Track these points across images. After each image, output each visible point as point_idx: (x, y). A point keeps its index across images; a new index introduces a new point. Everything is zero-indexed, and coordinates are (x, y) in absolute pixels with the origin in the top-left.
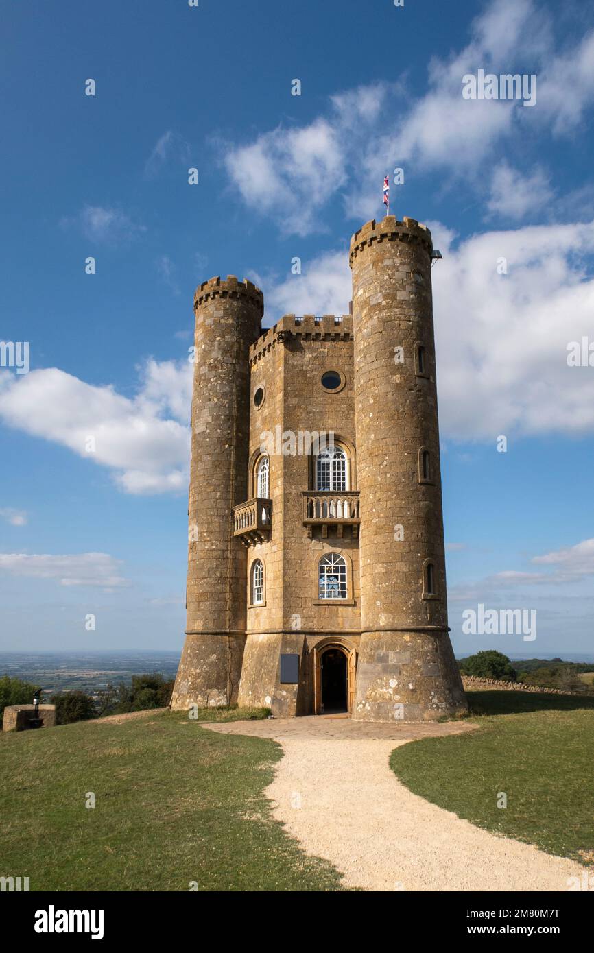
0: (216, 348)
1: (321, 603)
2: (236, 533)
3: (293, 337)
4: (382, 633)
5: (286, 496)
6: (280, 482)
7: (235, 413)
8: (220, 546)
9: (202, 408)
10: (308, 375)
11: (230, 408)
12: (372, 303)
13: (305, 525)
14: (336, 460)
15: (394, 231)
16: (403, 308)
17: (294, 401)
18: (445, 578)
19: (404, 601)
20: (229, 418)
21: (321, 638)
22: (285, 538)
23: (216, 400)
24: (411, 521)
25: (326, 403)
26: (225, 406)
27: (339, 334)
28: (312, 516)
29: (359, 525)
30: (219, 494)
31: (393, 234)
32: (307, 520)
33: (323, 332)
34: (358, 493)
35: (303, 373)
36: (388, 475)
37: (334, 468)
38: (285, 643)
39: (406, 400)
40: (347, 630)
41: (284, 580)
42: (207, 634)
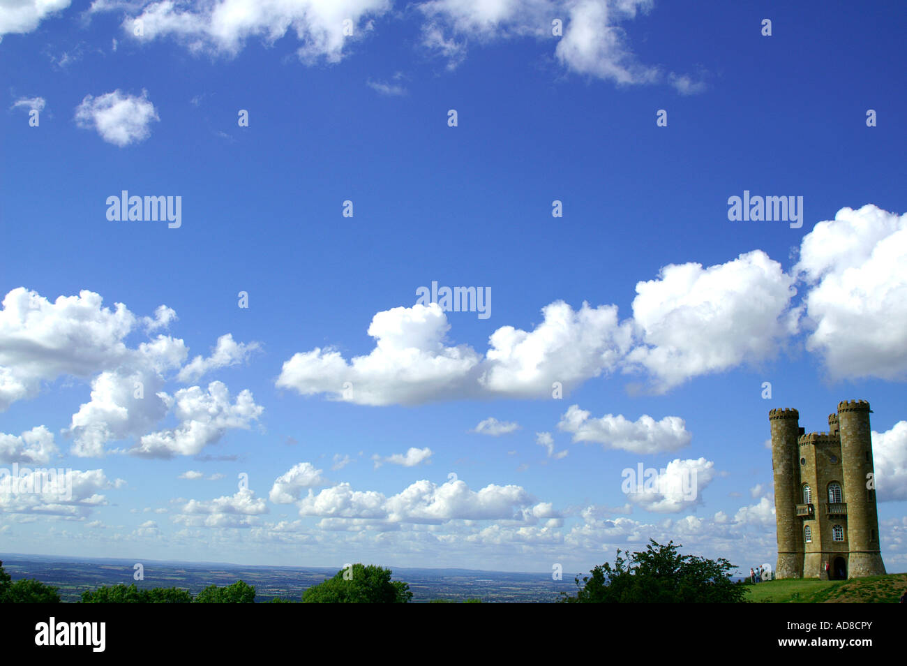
1: (834, 542)
2: (799, 515)
3: (818, 442)
4: (857, 553)
5: (819, 503)
6: (816, 498)
7: (794, 467)
9: (779, 464)
10: (825, 457)
11: (791, 465)
12: (848, 435)
13: (827, 515)
14: (837, 489)
17: (820, 468)
19: (864, 542)
20: (791, 469)
21: (834, 554)
22: (820, 519)
23: (784, 461)
25: (832, 467)
27: (835, 441)
28: (830, 512)
29: (847, 515)
30: (789, 499)
32: (828, 513)
34: (846, 504)
35: (823, 456)
36: (857, 499)
37: (836, 493)
38: (822, 557)
40: (844, 552)
41: (821, 534)
42: (789, 553)
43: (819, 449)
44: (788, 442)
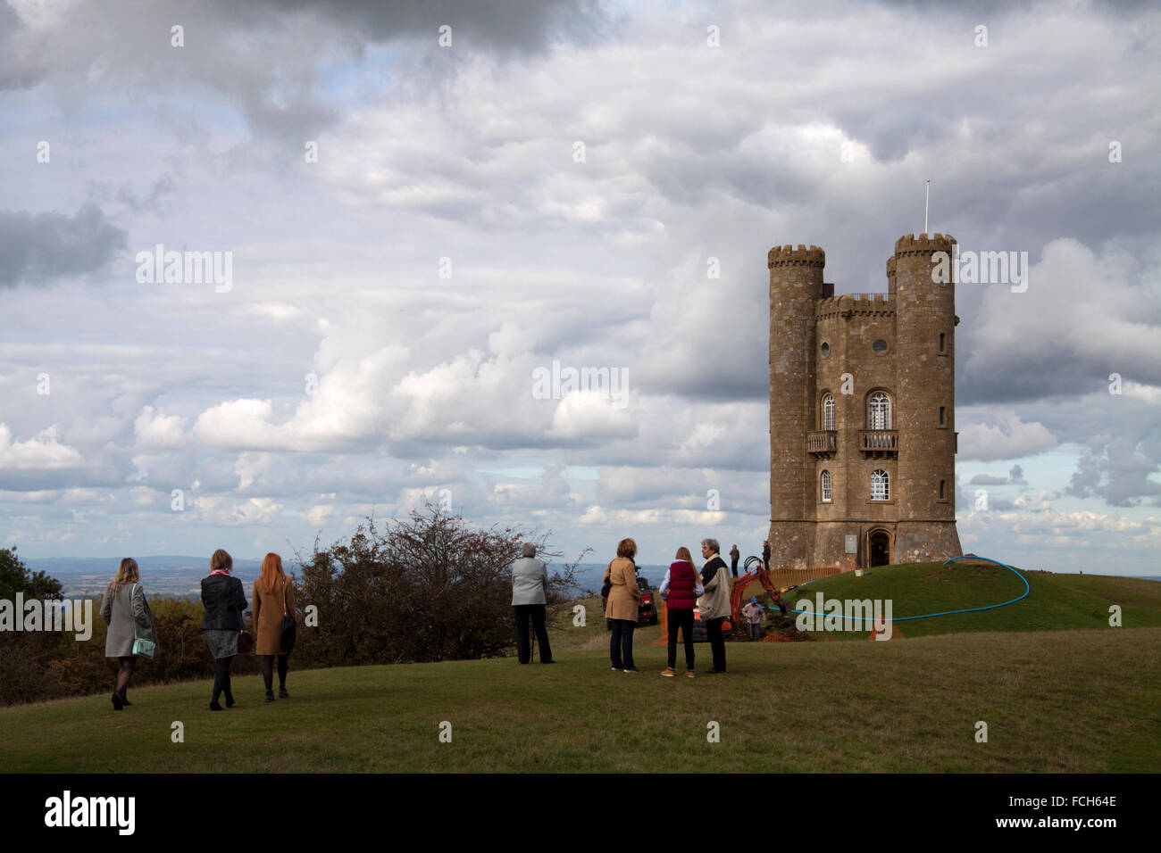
0: (791, 307)
1: (872, 502)
2: (811, 450)
3: (852, 314)
4: (911, 523)
5: (847, 430)
6: (844, 420)
8: (798, 460)
9: (781, 354)
10: (864, 343)
11: (803, 356)
12: (910, 300)
13: (862, 451)
14: (883, 404)
17: (853, 361)
18: (954, 488)
19: (924, 503)
20: (802, 364)
22: (847, 459)
23: (792, 349)
24: (931, 453)
25: (875, 363)
26: (799, 354)
27: (887, 311)
28: (866, 446)
29: (897, 452)
32: (863, 448)
33: (874, 309)
34: (897, 431)
35: (859, 341)
36: (917, 423)
37: (882, 410)
38: (848, 528)
39: (930, 373)
40: (890, 520)
41: (847, 488)
42: (790, 521)
43: (853, 326)
44: (799, 311)
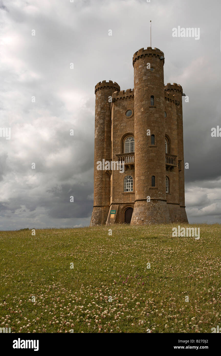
1: (124, 193)
3: (116, 100)
7: (106, 130)
8: (101, 177)
10: (121, 113)
14: (132, 142)
15: (142, 54)
16: (145, 82)
17: (116, 123)
19: (143, 190)
21: (125, 205)
24: (146, 161)
25: (127, 122)
26: (102, 128)
27: (131, 96)
29: (135, 164)
30: (100, 159)
31: (141, 55)
33: (126, 96)
35: (119, 112)
36: (139, 145)
37: (131, 145)
38: (113, 207)
39: (145, 117)
42: (97, 206)
43: (117, 106)
44: (102, 108)
